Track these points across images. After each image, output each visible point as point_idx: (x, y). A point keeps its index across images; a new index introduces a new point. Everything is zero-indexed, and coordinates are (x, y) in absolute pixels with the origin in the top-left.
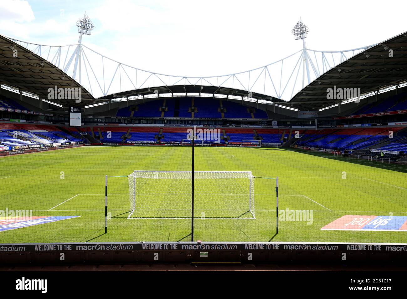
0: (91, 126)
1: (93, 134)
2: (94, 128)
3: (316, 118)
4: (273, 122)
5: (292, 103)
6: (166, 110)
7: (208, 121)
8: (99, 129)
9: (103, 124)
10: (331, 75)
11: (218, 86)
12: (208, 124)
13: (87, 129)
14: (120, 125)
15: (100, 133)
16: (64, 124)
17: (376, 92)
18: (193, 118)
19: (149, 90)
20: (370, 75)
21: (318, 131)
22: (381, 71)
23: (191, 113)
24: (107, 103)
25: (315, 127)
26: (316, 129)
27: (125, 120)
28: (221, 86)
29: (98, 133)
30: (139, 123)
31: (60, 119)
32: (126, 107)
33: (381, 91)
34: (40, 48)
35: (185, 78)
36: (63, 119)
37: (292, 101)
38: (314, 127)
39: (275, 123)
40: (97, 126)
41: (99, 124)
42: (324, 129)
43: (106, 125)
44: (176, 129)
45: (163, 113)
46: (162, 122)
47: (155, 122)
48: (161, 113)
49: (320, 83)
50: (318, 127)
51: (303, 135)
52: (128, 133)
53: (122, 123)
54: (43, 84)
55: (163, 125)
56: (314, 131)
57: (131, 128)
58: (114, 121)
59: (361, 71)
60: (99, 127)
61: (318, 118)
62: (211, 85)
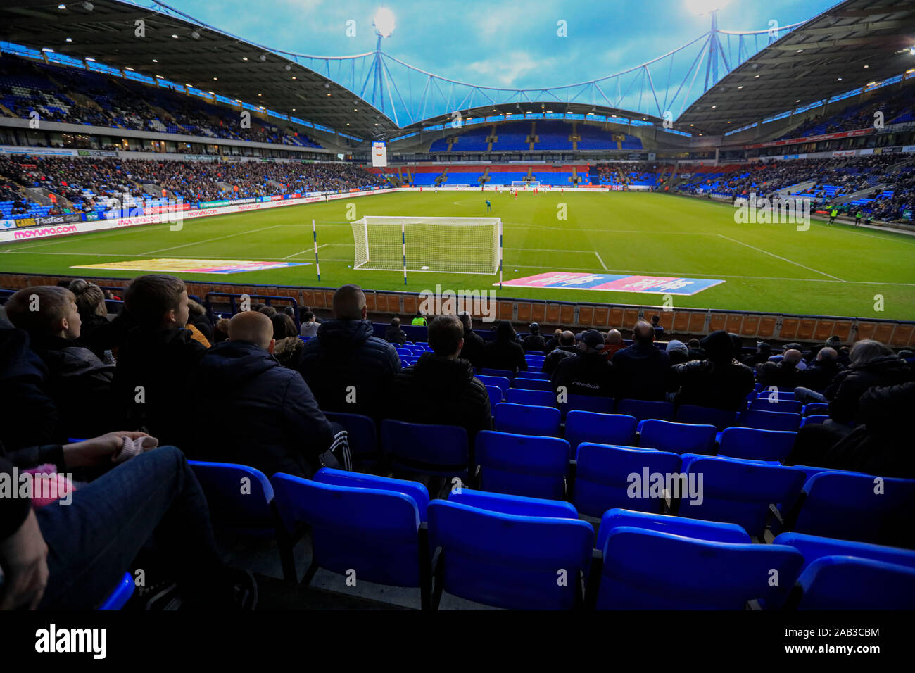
0: (399, 166)
1: (401, 176)
2: (402, 168)
3: (718, 147)
4: (650, 155)
5: (680, 124)
6: (495, 141)
7: (553, 155)
8: (408, 169)
9: (413, 163)
10: (741, 74)
11: (569, 101)
12: (553, 159)
13: (394, 171)
14: (434, 163)
15: (409, 175)
16: (366, 164)
17: (824, 101)
18: (531, 151)
19: (469, 113)
20: (813, 72)
21: (717, 167)
22: (832, 63)
23: (529, 144)
24: (418, 133)
25: (714, 162)
26: (716, 165)
27: (440, 156)
28: (573, 102)
29: (406, 175)
30: (459, 160)
31: (361, 158)
32: (442, 139)
33: (834, 98)
34: (328, 63)
35: (519, 94)
36: (364, 158)
37: (681, 120)
38: (712, 161)
39: (652, 156)
40: (406, 166)
41: (408, 163)
42: (728, 164)
43: (418, 163)
44: (508, 167)
45: (490, 145)
46: (489, 157)
47: (479, 157)
48: (487, 144)
49: (722, 89)
50: (719, 161)
51: (693, 174)
52: (444, 174)
53: (436, 161)
54: (336, 112)
55: (490, 162)
56: (712, 168)
57: (448, 167)
58: (426, 158)
59: (794, 66)
60: (407, 167)
61: (721, 146)
62: (559, 101)
